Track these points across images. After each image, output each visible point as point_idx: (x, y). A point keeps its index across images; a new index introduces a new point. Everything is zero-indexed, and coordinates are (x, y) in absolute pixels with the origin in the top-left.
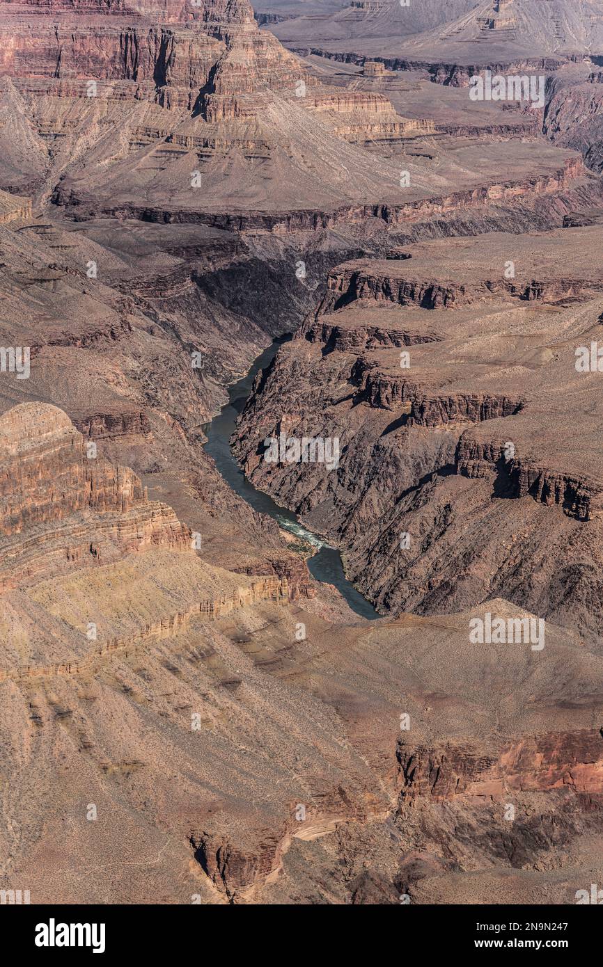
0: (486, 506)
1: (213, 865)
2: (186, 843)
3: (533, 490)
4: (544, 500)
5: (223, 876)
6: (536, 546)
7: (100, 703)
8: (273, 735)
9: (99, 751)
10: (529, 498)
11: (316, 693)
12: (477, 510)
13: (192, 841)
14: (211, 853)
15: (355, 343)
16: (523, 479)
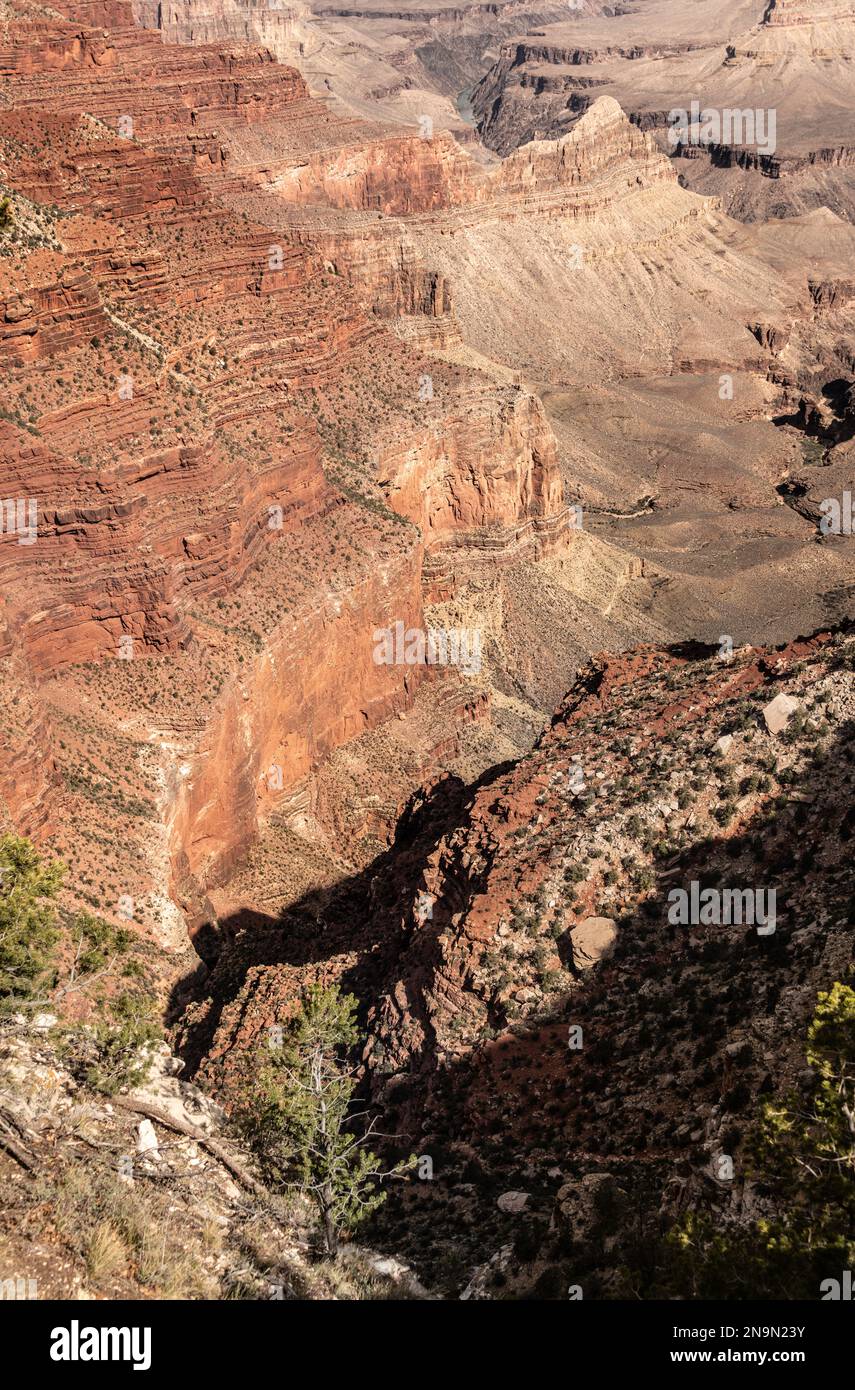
0: (707, 174)
1: (765, 340)
2: (746, 330)
3: (740, 163)
4: (747, 168)
5: (771, 345)
6: (750, 195)
7: (676, 261)
8: (753, 279)
9: (685, 286)
10: (738, 167)
11: (757, 257)
12: (700, 178)
13: (749, 328)
14: (764, 333)
15: (556, 86)
16: (732, 156)
